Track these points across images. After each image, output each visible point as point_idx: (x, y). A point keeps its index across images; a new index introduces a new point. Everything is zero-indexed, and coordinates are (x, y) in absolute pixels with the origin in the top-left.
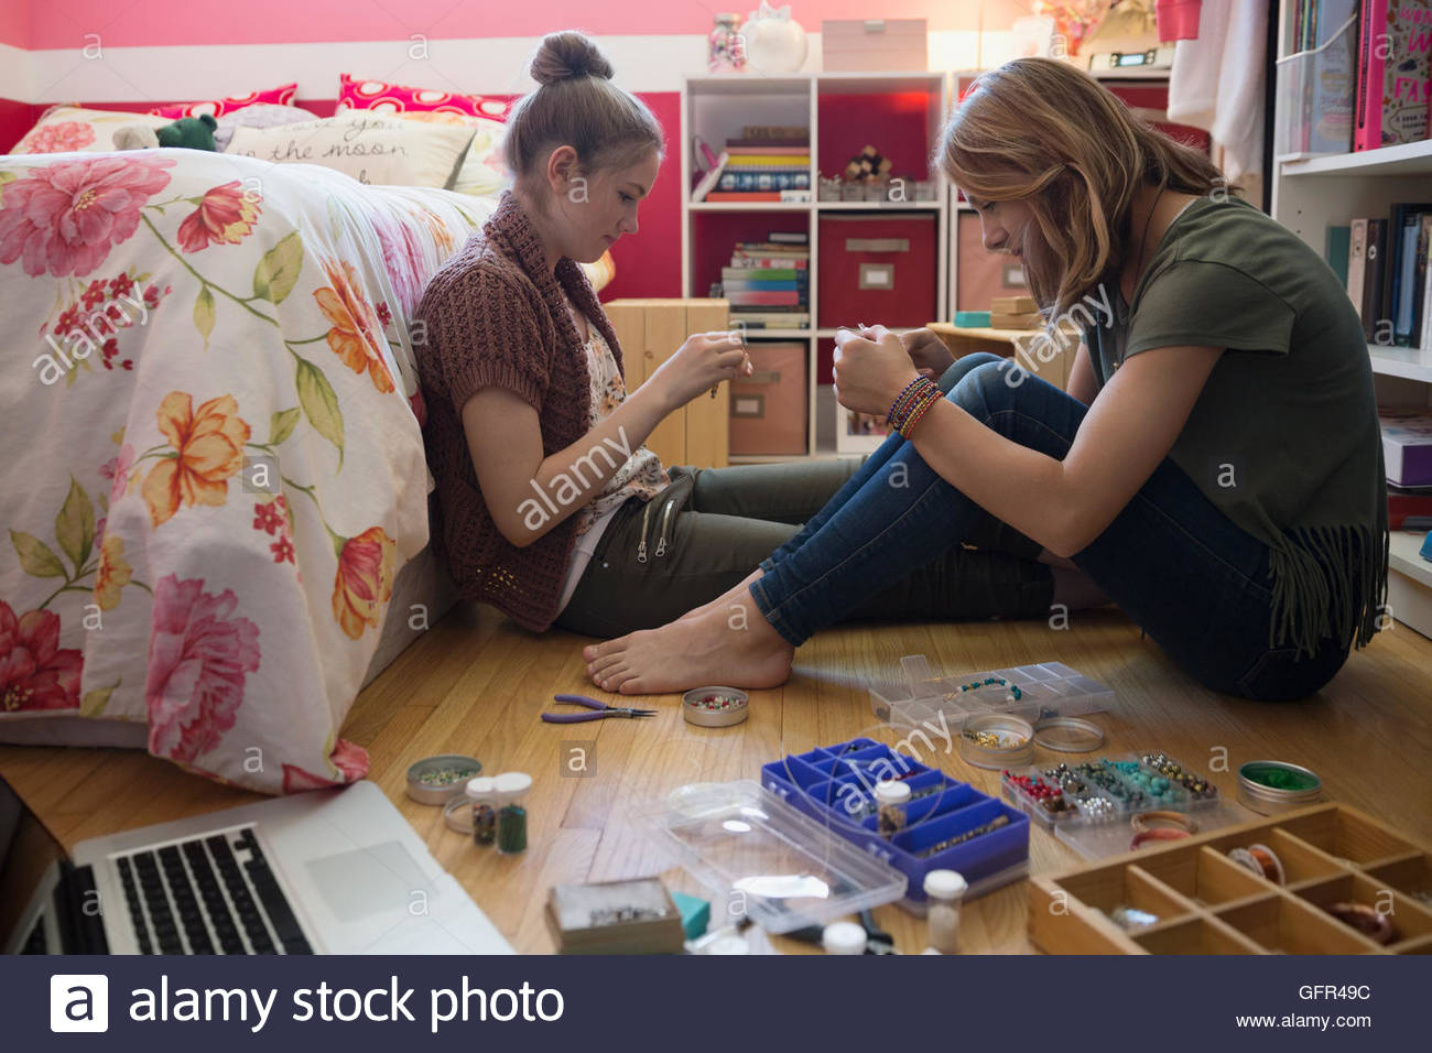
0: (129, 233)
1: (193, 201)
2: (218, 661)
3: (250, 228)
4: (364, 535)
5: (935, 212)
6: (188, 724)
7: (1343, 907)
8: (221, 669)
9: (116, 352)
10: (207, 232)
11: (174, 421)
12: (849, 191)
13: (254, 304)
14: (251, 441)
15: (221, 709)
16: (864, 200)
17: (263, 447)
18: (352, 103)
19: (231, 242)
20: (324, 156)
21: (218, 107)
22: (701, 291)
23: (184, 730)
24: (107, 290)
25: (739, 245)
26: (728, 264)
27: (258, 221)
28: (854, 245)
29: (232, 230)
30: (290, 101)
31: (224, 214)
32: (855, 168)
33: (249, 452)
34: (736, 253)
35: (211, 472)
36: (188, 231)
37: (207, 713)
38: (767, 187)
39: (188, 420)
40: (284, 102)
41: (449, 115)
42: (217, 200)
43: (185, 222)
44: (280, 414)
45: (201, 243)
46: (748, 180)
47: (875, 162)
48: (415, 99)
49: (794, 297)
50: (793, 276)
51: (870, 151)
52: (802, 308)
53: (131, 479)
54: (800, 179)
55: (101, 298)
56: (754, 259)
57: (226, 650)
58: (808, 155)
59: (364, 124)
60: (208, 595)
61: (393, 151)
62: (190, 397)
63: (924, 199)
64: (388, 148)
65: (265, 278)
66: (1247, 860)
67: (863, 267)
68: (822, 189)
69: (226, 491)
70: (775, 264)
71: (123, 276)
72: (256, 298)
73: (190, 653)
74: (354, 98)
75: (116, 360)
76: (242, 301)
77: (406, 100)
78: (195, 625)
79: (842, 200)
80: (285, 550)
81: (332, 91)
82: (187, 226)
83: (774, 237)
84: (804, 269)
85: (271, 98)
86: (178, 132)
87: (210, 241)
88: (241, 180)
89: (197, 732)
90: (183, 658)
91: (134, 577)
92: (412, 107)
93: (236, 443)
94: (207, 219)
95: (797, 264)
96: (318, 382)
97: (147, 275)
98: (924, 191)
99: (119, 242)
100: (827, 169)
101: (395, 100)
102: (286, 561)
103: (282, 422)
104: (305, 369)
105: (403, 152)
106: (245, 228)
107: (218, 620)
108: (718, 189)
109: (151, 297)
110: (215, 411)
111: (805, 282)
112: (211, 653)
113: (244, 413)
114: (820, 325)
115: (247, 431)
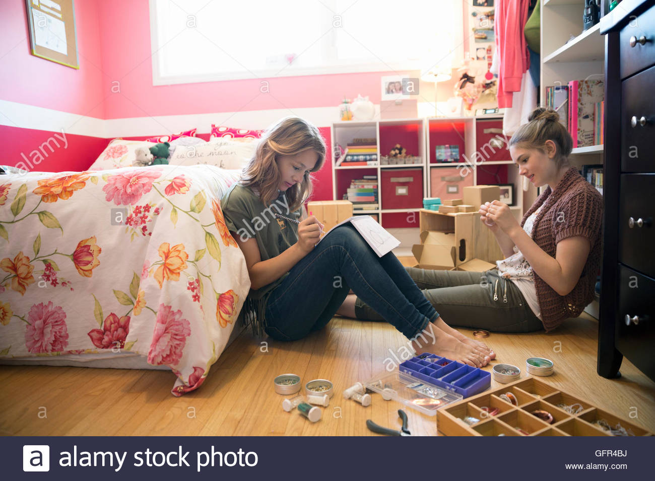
0: (149, 191)
1: (170, 181)
2: (176, 335)
3: (189, 189)
4: (227, 292)
5: (422, 167)
6: (165, 356)
7: (537, 412)
8: (178, 337)
9: (146, 230)
10: (174, 189)
11: (164, 252)
12: (391, 160)
13: (191, 213)
14: (188, 260)
15: (178, 351)
16: (397, 164)
17: (192, 262)
18: (216, 135)
19: (183, 193)
20: (208, 155)
21: (169, 138)
22: (340, 197)
23: (163, 357)
24: (142, 210)
25: (353, 181)
26: (349, 187)
27: (191, 186)
28: (393, 180)
29: (183, 189)
30: (194, 135)
31: (179, 184)
32: (393, 152)
33: (187, 263)
34: (352, 183)
35: (175, 269)
36: (168, 190)
37: (173, 352)
38: (362, 160)
39: (168, 251)
40: (192, 136)
41: (249, 138)
42: (178, 181)
43: (167, 187)
44: (199, 251)
45: (173, 193)
46: (355, 158)
47: (400, 150)
48: (237, 133)
49: (372, 198)
50: (373, 191)
51: (398, 146)
52: (376, 202)
53: (150, 272)
54: (374, 157)
55: (140, 212)
56: (359, 185)
57: (179, 331)
58: (376, 148)
59: (221, 144)
60: (173, 311)
61: (232, 153)
62: (169, 244)
63: (418, 163)
64: (229, 152)
65: (194, 205)
66: (505, 398)
67: (397, 187)
68: (382, 160)
69: (179, 276)
70: (366, 187)
71: (147, 205)
72: (191, 211)
73: (167, 331)
74: (217, 133)
75: (147, 233)
76: (186, 212)
77: (235, 133)
78: (169, 322)
79: (389, 164)
80: (197, 297)
81: (208, 130)
82: (168, 188)
83: (365, 177)
84: (376, 188)
85: (188, 134)
86: (157, 148)
87: (175, 192)
88: (185, 174)
89: (168, 359)
90: (164, 333)
91: (146, 305)
92: (237, 136)
93: (184, 260)
94: (174, 186)
95: (374, 187)
96: (212, 239)
97: (155, 204)
98: (418, 160)
99: (145, 193)
100: (384, 153)
101: (231, 133)
102: (197, 301)
103: (199, 253)
104: (208, 235)
105: (235, 154)
106: (187, 189)
107: (176, 320)
108: (345, 161)
109: (157, 212)
110: (177, 249)
111: (377, 193)
112: (174, 332)
113: (186, 250)
114: (383, 208)
115: (187, 256)
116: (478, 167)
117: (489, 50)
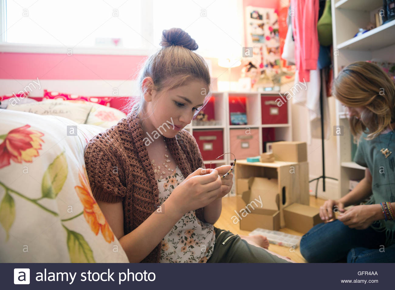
3: (38, 152)
5: (223, 129)
10: (9, 156)
12: (199, 123)
13: (42, 202)
18: (48, 98)
19: (26, 161)
20: (43, 113)
21: (1, 98)
27: (43, 147)
28: (202, 138)
29: (26, 154)
30: (27, 97)
31: (21, 144)
41: (81, 101)
42: (16, 136)
45: (5, 162)
48: (69, 97)
59: (56, 104)
63: (220, 125)
65: (49, 183)
67: (205, 144)
72: (43, 198)
74: (49, 96)
76: (35, 201)
77: (67, 97)
79: (197, 126)
81: (41, 94)
87: (11, 161)
88: (29, 124)
92: (68, 99)
96: (80, 244)
101: (63, 97)
104: (72, 237)
106: (35, 152)
116: (264, 129)
117: (261, 49)
